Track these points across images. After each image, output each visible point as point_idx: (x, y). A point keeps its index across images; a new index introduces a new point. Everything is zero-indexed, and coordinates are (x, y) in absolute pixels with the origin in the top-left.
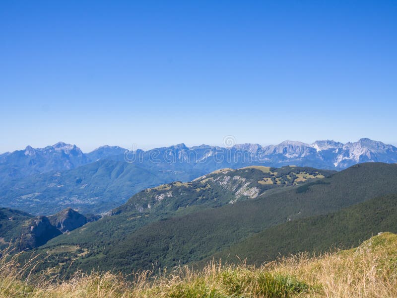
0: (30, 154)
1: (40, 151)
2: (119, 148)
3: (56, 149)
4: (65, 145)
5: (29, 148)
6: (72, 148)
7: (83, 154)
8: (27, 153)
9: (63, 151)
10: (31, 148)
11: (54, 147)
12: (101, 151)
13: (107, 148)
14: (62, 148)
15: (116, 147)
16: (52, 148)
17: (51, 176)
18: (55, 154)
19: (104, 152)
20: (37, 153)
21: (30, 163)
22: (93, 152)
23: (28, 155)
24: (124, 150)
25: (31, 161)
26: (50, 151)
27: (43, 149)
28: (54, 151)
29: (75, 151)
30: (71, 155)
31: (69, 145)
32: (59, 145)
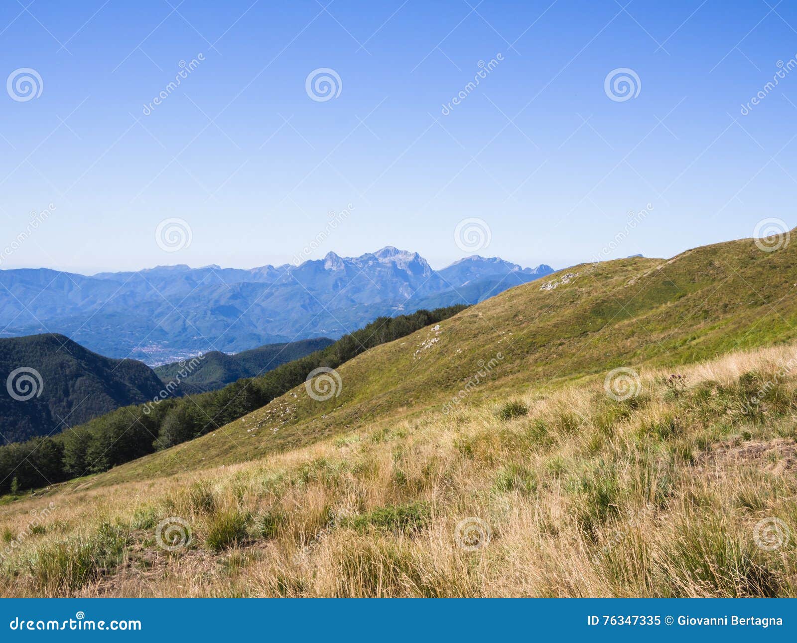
0: (334, 269)
1: (351, 263)
2: (501, 261)
3: (381, 260)
4: (397, 252)
5: (332, 256)
6: (411, 258)
7: (432, 272)
8: (328, 265)
9: (394, 264)
10: (336, 255)
11: (377, 256)
12: (467, 266)
13: (477, 261)
14: (392, 258)
15: (495, 259)
16: (372, 257)
17: (388, 310)
18: (379, 269)
19: (473, 269)
20: (346, 266)
21: (335, 286)
22: (450, 269)
23: (331, 270)
24: (511, 265)
25: (336, 282)
26: (371, 263)
27: (357, 259)
28: (378, 263)
29: (418, 265)
30: (409, 273)
31: (406, 252)
32: (386, 252)
